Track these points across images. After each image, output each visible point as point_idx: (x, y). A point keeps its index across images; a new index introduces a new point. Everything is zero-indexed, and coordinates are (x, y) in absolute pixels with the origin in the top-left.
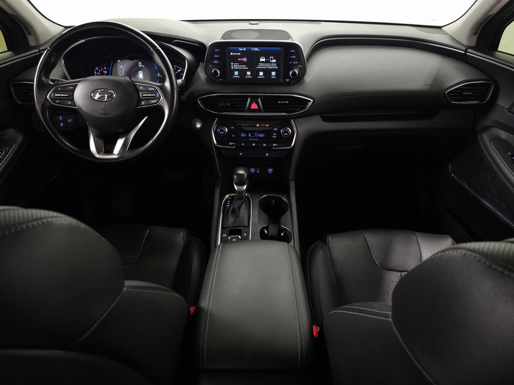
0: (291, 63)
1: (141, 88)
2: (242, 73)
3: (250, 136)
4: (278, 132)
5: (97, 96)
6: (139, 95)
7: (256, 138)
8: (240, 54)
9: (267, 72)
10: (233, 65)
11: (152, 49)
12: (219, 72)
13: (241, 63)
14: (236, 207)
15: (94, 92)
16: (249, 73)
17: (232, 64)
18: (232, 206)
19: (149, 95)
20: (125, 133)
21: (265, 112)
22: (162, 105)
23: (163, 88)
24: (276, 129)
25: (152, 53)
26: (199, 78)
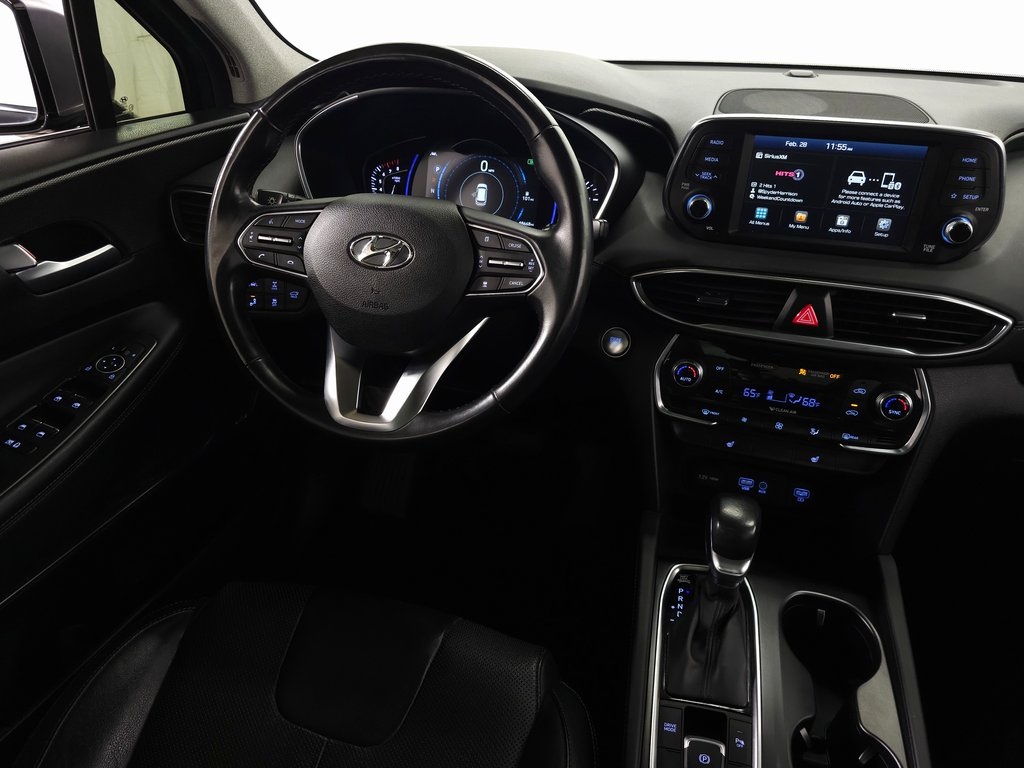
0: (954, 196)
1: (487, 239)
2: (781, 213)
3: (770, 398)
4: (868, 402)
5: (365, 252)
6: (477, 258)
7: (790, 406)
8: (785, 157)
9: (863, 218)
10: (757, 189)
11: (536, 131)
12: (709, 206)
13: (785, 184)
14: (709, 620)
15: (359, 238)
16: (801, 216)
17: (754, 184)
18: (695, 618)
19: (507, 263)
20: (423, 363)
21: (838, 336)
22: (539, 296)
23: (548, 246)
24: (861, 391)
25: (535, 141)
26: (643, 216)
